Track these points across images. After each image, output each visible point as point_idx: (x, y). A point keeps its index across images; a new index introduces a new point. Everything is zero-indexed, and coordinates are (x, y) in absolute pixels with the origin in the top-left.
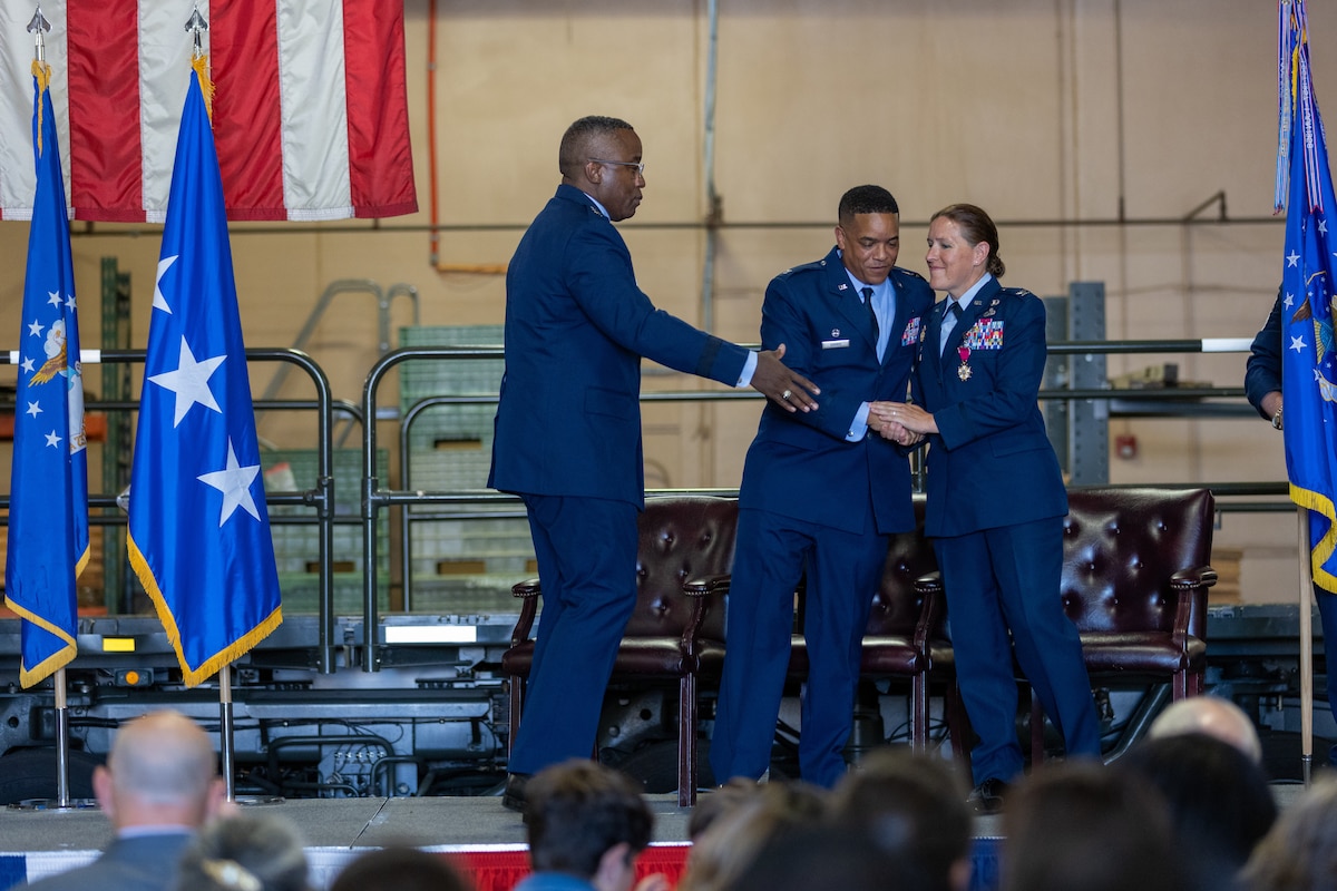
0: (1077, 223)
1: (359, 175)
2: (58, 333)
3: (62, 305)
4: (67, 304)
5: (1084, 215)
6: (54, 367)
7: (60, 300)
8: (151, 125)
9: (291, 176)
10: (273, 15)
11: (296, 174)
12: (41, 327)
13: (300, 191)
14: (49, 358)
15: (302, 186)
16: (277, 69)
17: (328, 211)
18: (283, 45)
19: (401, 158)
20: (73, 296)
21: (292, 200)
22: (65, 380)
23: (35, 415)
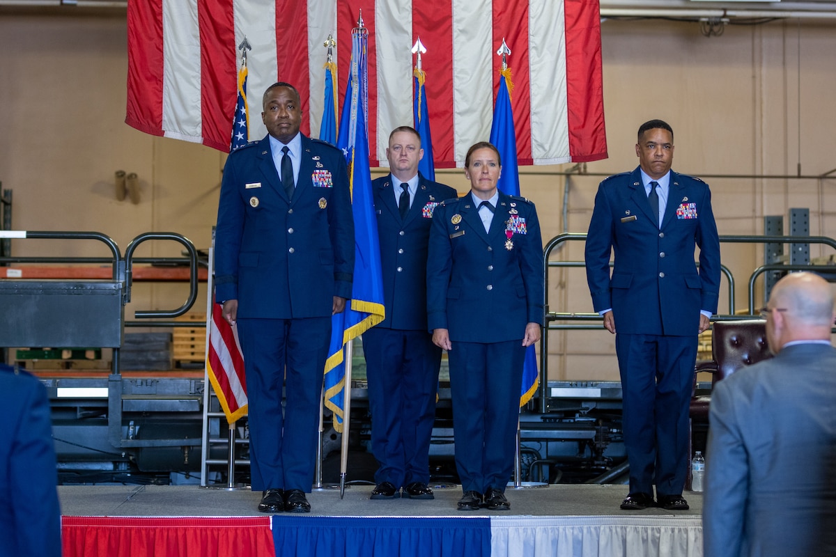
0: (762, 177)
1: (575, 139)
5: (765, 173)
8: (459, 114)
9: (536, 141)
10: (527, 50)
11: (538, 139)
13: (541, 149)
15: (542, 146)
16: (528, 81)
17: (556, 159)
18: (532, 68)
19: (599, 128)
21: (536, 153)
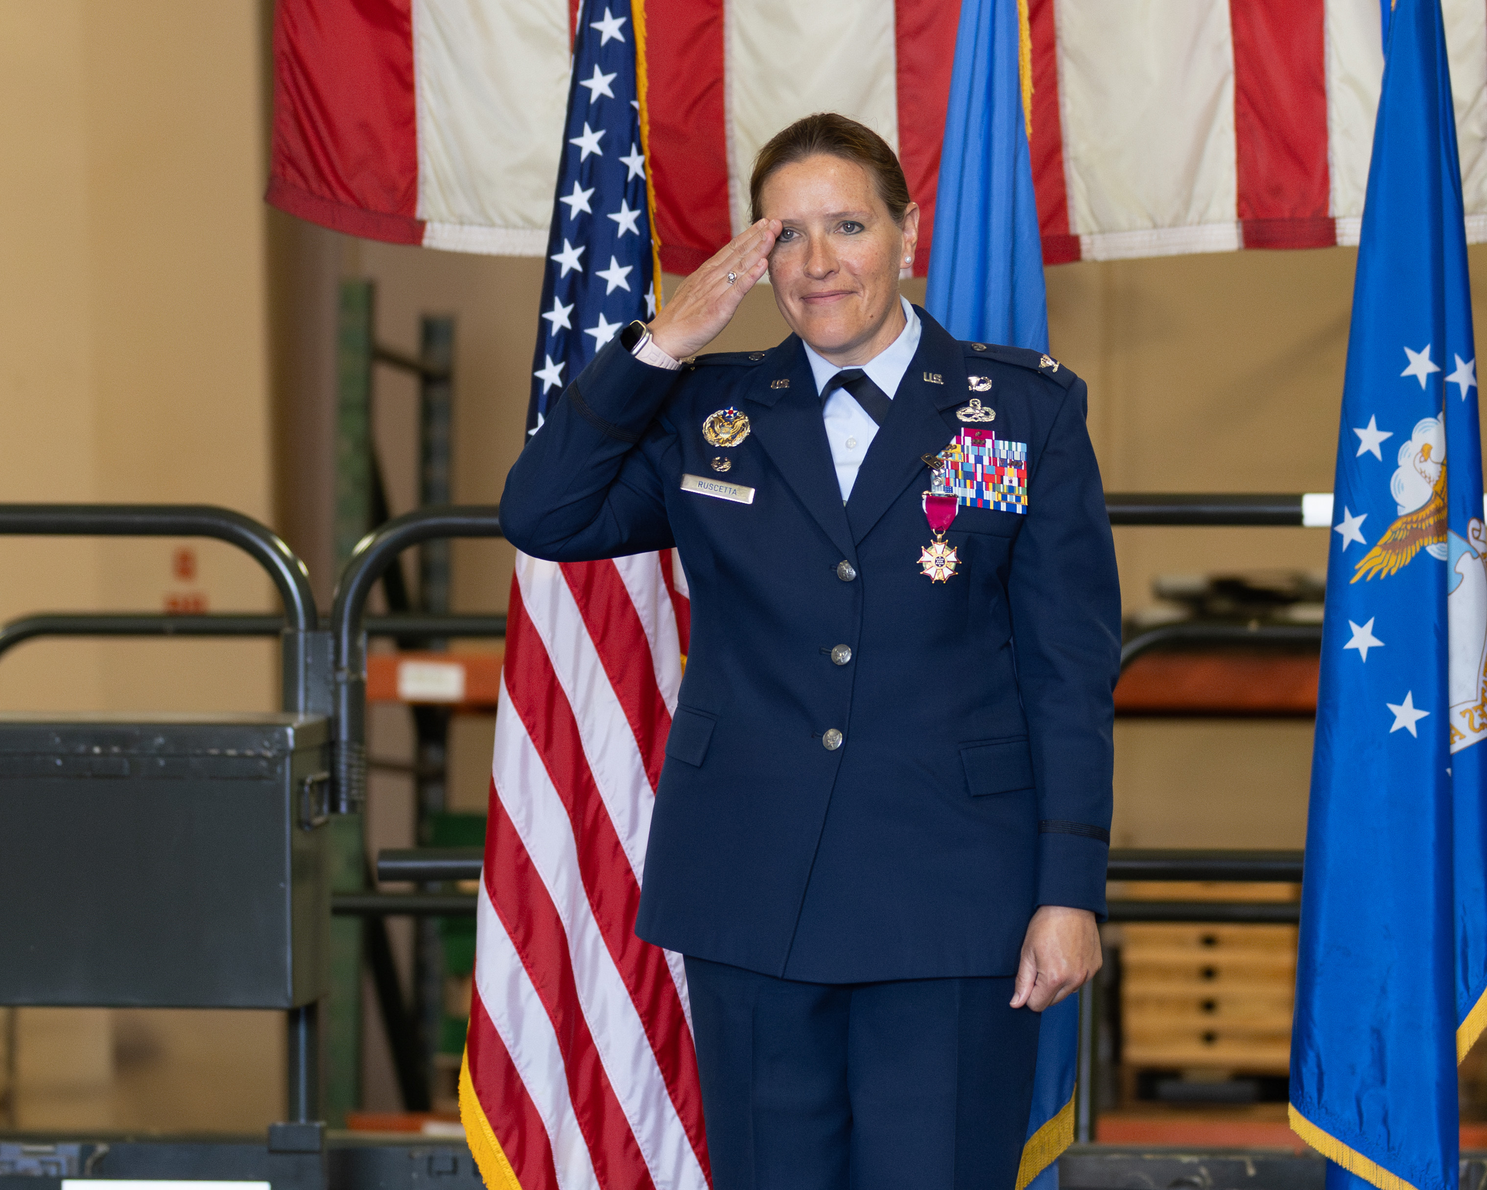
2: (1425, 452)
3: (1438, 379)
4: (1451, 378)
6: (1415, 534)
7: (1432, 368)
12: (1386, 435)
14: (1401, 512)
20: (1469, 355)
22: (1442, 569)
23: (1364, 655)
